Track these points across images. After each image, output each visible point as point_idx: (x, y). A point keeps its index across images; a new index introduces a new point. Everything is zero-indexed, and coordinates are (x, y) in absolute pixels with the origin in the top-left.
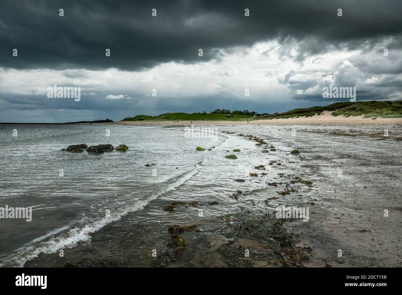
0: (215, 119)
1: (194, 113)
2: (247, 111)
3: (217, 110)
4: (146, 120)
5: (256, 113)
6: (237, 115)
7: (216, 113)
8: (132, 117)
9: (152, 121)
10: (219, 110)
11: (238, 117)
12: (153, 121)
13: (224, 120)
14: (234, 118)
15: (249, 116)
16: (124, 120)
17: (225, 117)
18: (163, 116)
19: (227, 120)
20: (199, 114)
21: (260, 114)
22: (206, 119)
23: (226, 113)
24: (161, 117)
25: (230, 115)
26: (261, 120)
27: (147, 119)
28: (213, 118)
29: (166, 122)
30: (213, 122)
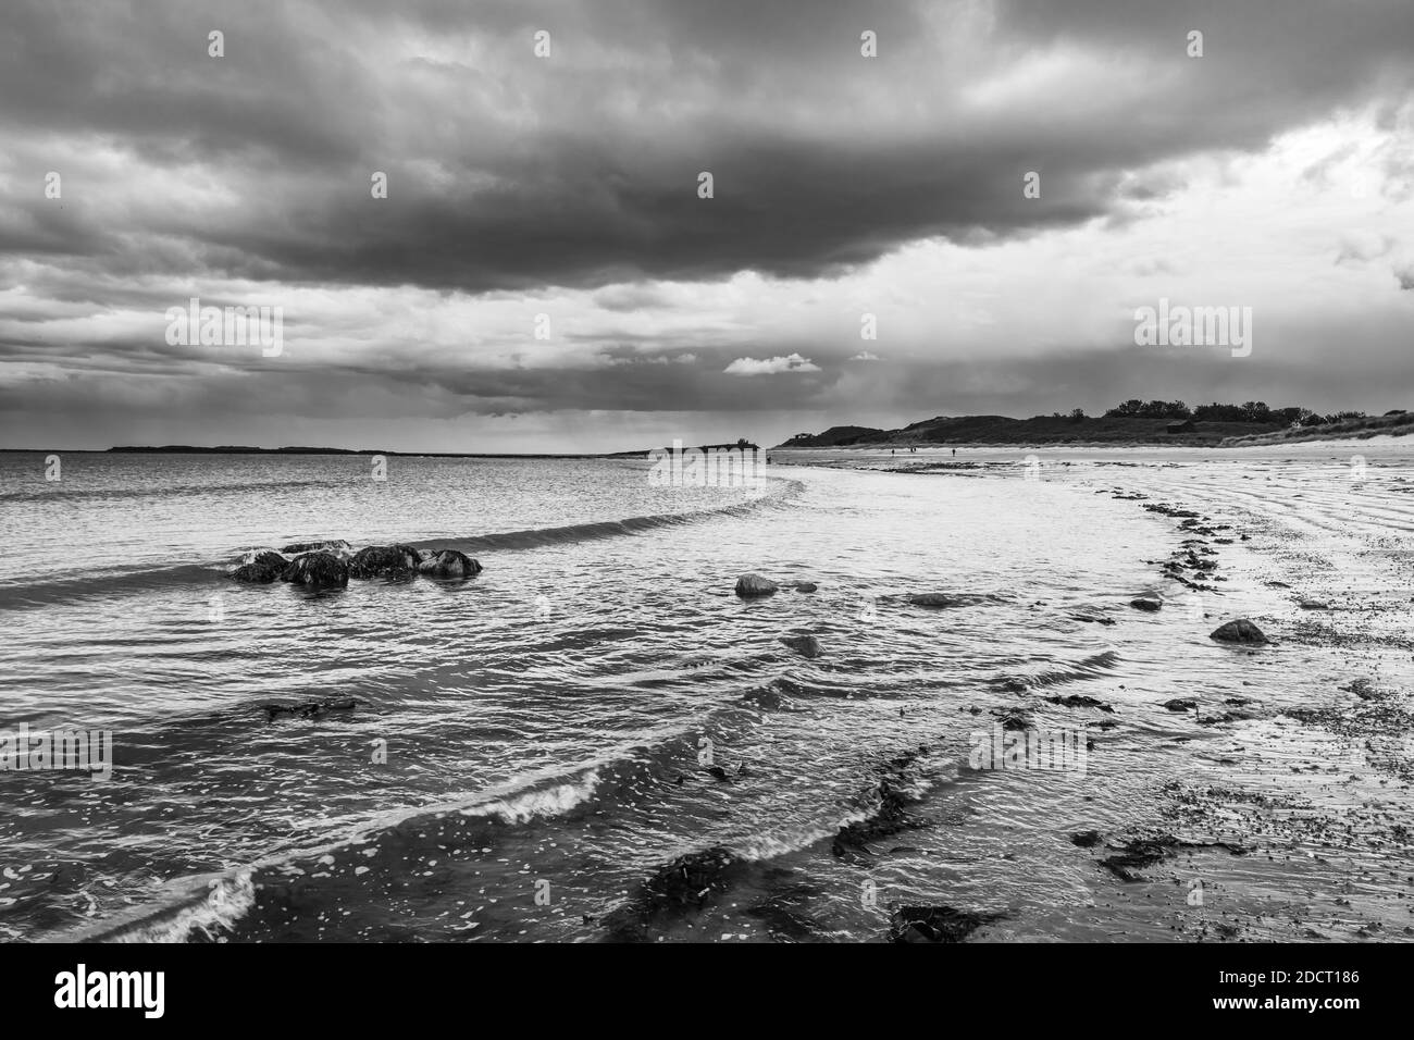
0: (1118, 438)
1: (1037, 418)
2: (1260, 404)
3: (1130, 403)
4: (861, 442)
5: (1306, 412)
6: (1212, 424)
7: (1125, 415)
8: (816, 434)
9: (878, 448)
10: (1137, 403)
11: (1220, 430)
12: (883, 448)
13: (1157, 441)
14: (1201, 434)
15: (1267, 425)
16: (790, 444)
17: (1160, 430)
18: (921, 430)
19: (1168, 442)
20: (1057, 418)
21: (1323, 415)
22: (1083, 438)
23: (1167, 414)
24: (915, 431)
25: (1185, 421)
26: (1317, 443)
27: (864, 438)
28: (1110, 433)
29: (931, 449)
30: (1110, 450)
